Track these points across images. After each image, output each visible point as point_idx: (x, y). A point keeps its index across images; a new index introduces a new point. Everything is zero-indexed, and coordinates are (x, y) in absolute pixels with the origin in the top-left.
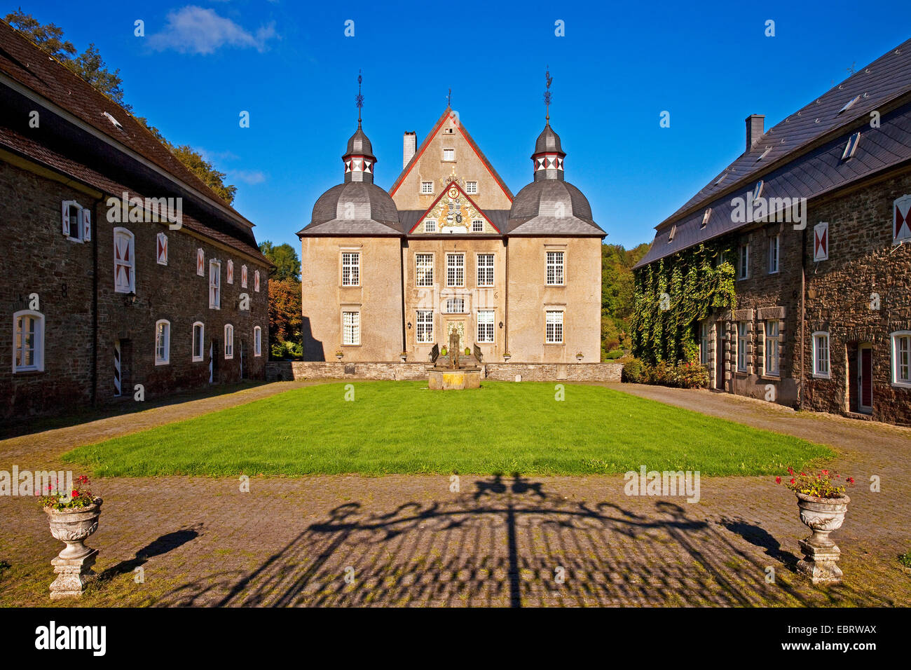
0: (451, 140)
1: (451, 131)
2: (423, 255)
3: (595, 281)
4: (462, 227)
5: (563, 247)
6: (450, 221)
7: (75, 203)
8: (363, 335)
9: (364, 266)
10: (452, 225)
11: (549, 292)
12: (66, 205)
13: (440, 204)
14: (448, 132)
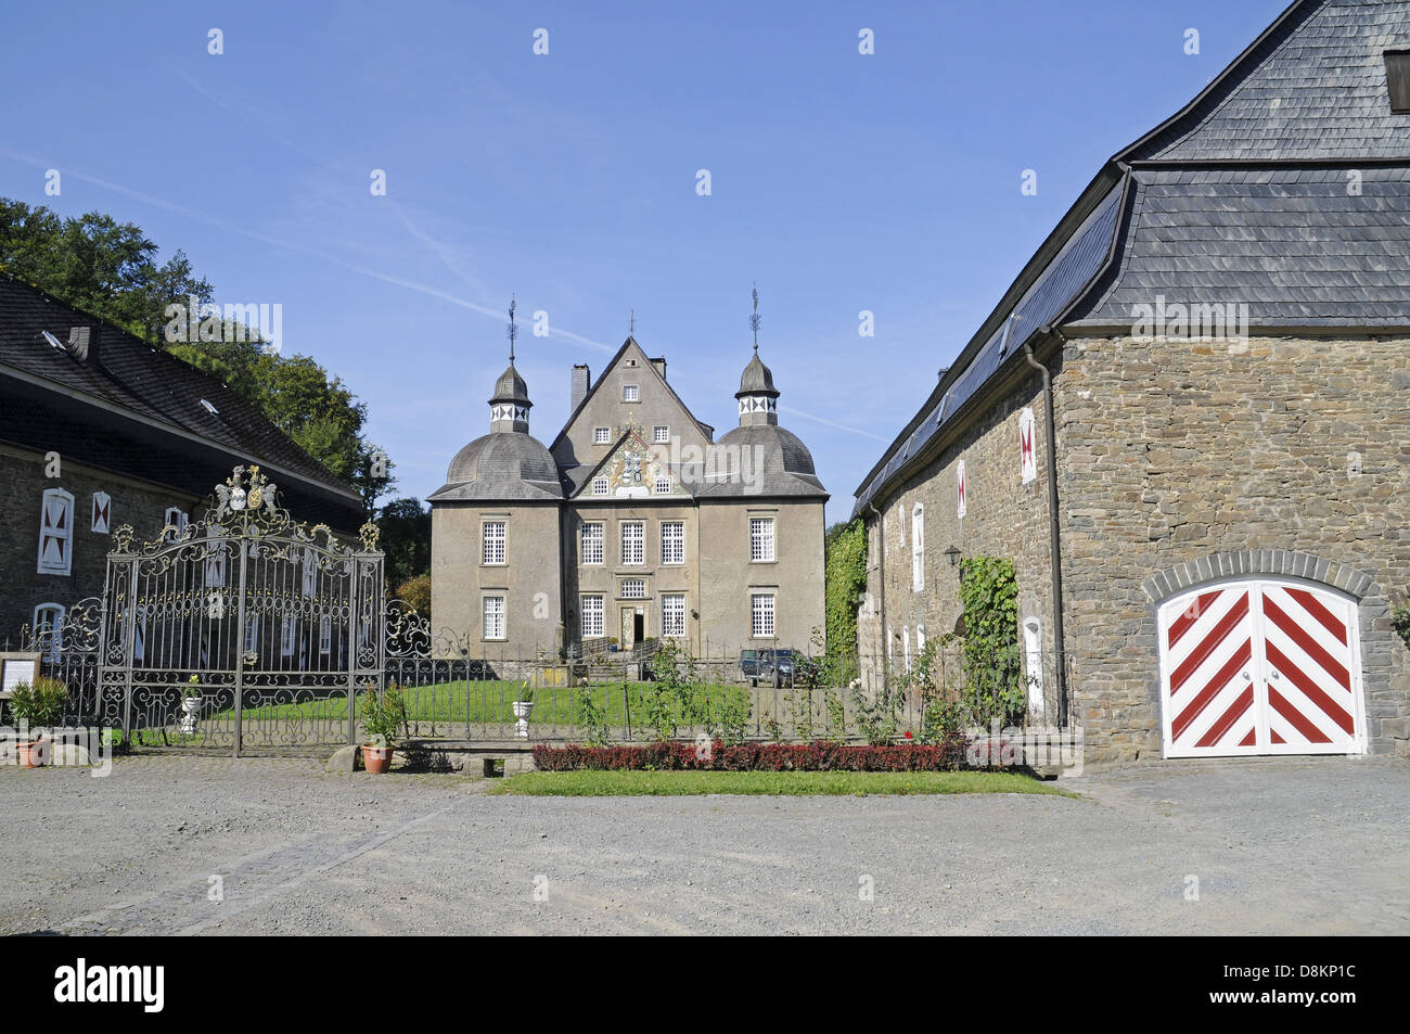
0: (634, 374)
1: (633, 363)
2: (590, 525)
3: (816, 555)
4: (642, 487)
5: (773, 513)
6: (626, 481)
7: (176, 510)
8: (508, 626)
9: (511, 539)
10: (628, 485)
11: (754, 570)
12: (169, 512)
13: (614, 459)
14: (629, 364)
